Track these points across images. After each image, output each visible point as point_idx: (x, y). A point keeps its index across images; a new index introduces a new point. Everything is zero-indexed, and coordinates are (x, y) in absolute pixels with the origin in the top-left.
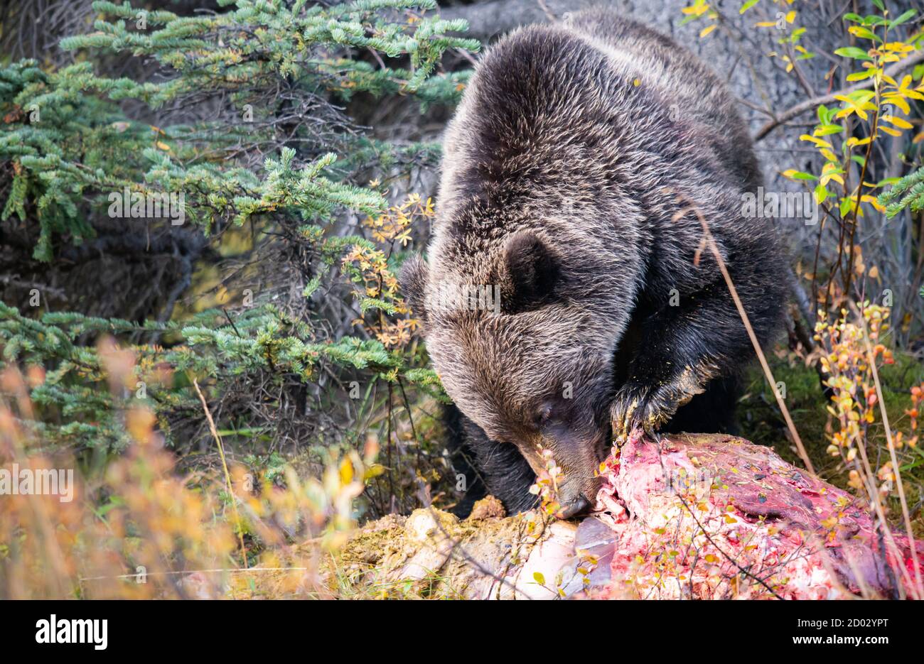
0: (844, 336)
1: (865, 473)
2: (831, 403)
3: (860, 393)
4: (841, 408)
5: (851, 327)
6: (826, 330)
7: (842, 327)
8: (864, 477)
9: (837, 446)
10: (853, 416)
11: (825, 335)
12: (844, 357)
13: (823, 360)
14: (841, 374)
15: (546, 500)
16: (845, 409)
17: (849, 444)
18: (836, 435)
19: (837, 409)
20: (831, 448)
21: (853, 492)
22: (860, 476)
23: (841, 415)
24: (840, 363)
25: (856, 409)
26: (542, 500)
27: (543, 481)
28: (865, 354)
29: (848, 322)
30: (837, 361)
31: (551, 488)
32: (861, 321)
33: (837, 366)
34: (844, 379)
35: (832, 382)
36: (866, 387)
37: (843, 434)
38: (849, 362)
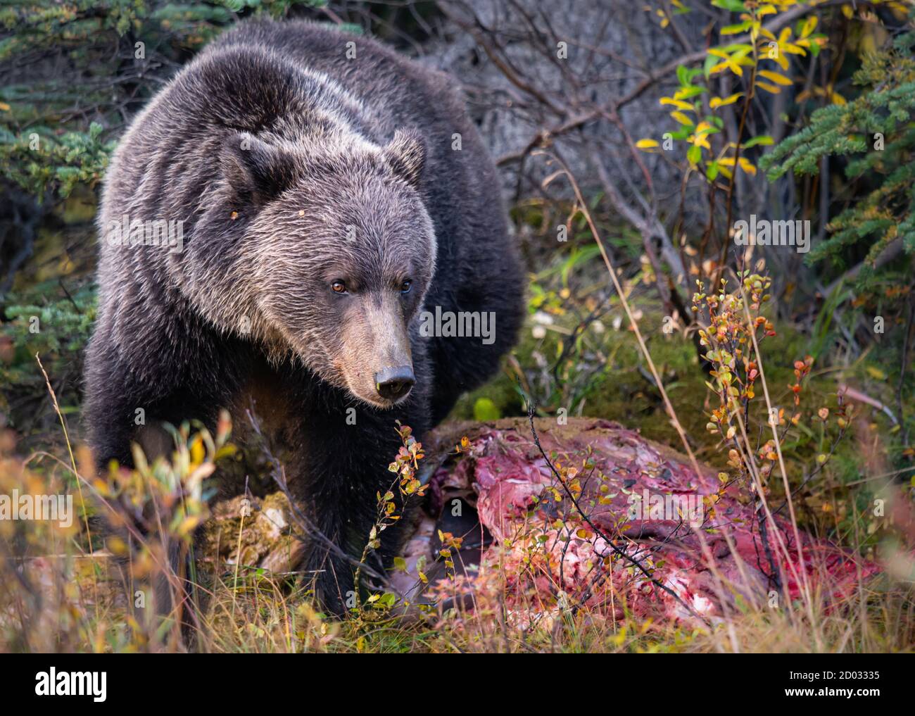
0: (724, 307)
1: (746, 452)
2: (710, 378)
3: (739, 367)
4: (720, 382)
5: (731, 298)
6: (704, 300)
7: (722, 297)
8: (744, 456)
9: (715, 423)
10: (732, 391)
11: (703, 306)
12: (723, 329)
13: (701, 332)
14: (720, 347)
15: (407, 477)
16: (724, 384)
17: (729, 421)
18: (715, 411)
19: (715, 383)
20: (709, 425)
21: (732, 472)
22: (740, 455)
23: (720, 389)
24: (719, 336)
25: (735, 384)
26: (402, 478)
27: (402, 458)
28: (745, 326)
29: (727, 293)
30: (715, 334)
31: (413, 465)
32: (741, 290)
33: (715, 339)
34: (723, 352)
35: (710, 355)
36: (746, 361)
37: (723, 411)
38: (729, 333)
